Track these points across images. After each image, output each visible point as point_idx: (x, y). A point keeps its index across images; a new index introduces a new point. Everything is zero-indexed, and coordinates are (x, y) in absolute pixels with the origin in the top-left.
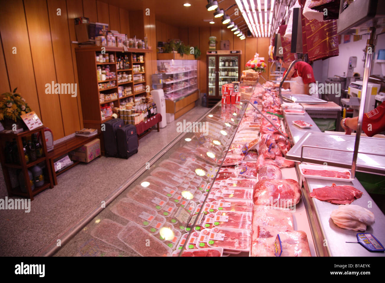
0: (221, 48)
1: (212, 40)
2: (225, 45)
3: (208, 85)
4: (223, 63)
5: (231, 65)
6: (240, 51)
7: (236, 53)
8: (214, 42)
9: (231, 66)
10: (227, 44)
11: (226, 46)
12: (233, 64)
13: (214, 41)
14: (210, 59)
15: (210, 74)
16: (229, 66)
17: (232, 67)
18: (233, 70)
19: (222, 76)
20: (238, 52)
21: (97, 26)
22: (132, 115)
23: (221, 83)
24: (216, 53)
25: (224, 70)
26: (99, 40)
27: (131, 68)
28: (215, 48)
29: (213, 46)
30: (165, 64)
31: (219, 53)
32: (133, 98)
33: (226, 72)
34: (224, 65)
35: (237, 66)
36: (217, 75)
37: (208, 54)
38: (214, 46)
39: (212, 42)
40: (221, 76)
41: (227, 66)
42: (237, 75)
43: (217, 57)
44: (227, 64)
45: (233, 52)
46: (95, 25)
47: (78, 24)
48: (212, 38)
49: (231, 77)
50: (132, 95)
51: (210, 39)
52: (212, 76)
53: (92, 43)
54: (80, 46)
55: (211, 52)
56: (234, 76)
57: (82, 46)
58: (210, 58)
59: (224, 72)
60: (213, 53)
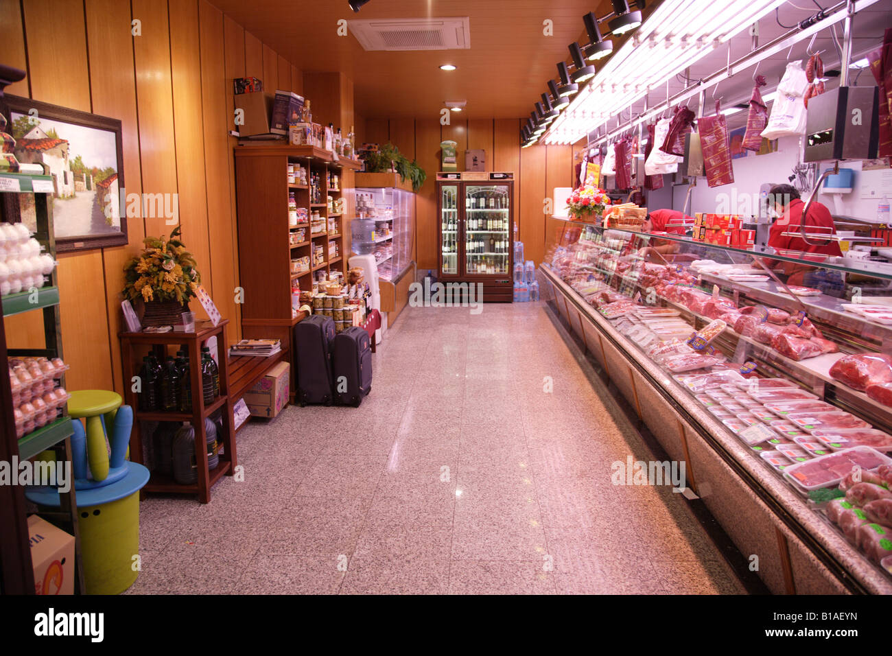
0: (468, 168)
1: (447, 149)
2: (475, 160)
3: (440, 251)
4: (473, 200)
5: (492, 203)
6: (512, 174)
7: (504, 178)
8: (452, 154)
9: (492, 208)
10: (479, 159)
11: (479, 162)
12: (496, 202)
13: (451, 151)
14: (445, 192)
15: (444, 226)
16: (487, 206)
17: (494, 210)
18: (498, 217)
19: (473, 230)
20: (506, 176)
21: (292, 99)
22: (345, 308)
23: (470, 246)
24: (458, 178)
25: (477, 216)
26: (298, 132)
27: (326, 202)
28: (455, 166)
29: (450, 163)
30: (366, 199)
31: (466, 177)
32: (327, 272)
33: (480, 221)
34: (477, 206)
35: (506, 207)
36: (462, 228)
37: (438, 178)
38: (453, 163)
39: (448, 152)
40: (469, 229)
41: (482, 208)
42: (507, 226)
43: (462, 186)
44: (482, 202)
45: (495, 176)
46: (290, 97)
47: (244, 93)
48: (448, 144)
49: (492, 232)
50: (325, 264)
51: (443, 147)
52: (449, 229)
53: (278, 137)
54: (241, 143)
55: (445, 176)
56: (499, 230)
57: (247, 144)
58: (444, 188)
59: (475, 221)
60: (451, 178)
